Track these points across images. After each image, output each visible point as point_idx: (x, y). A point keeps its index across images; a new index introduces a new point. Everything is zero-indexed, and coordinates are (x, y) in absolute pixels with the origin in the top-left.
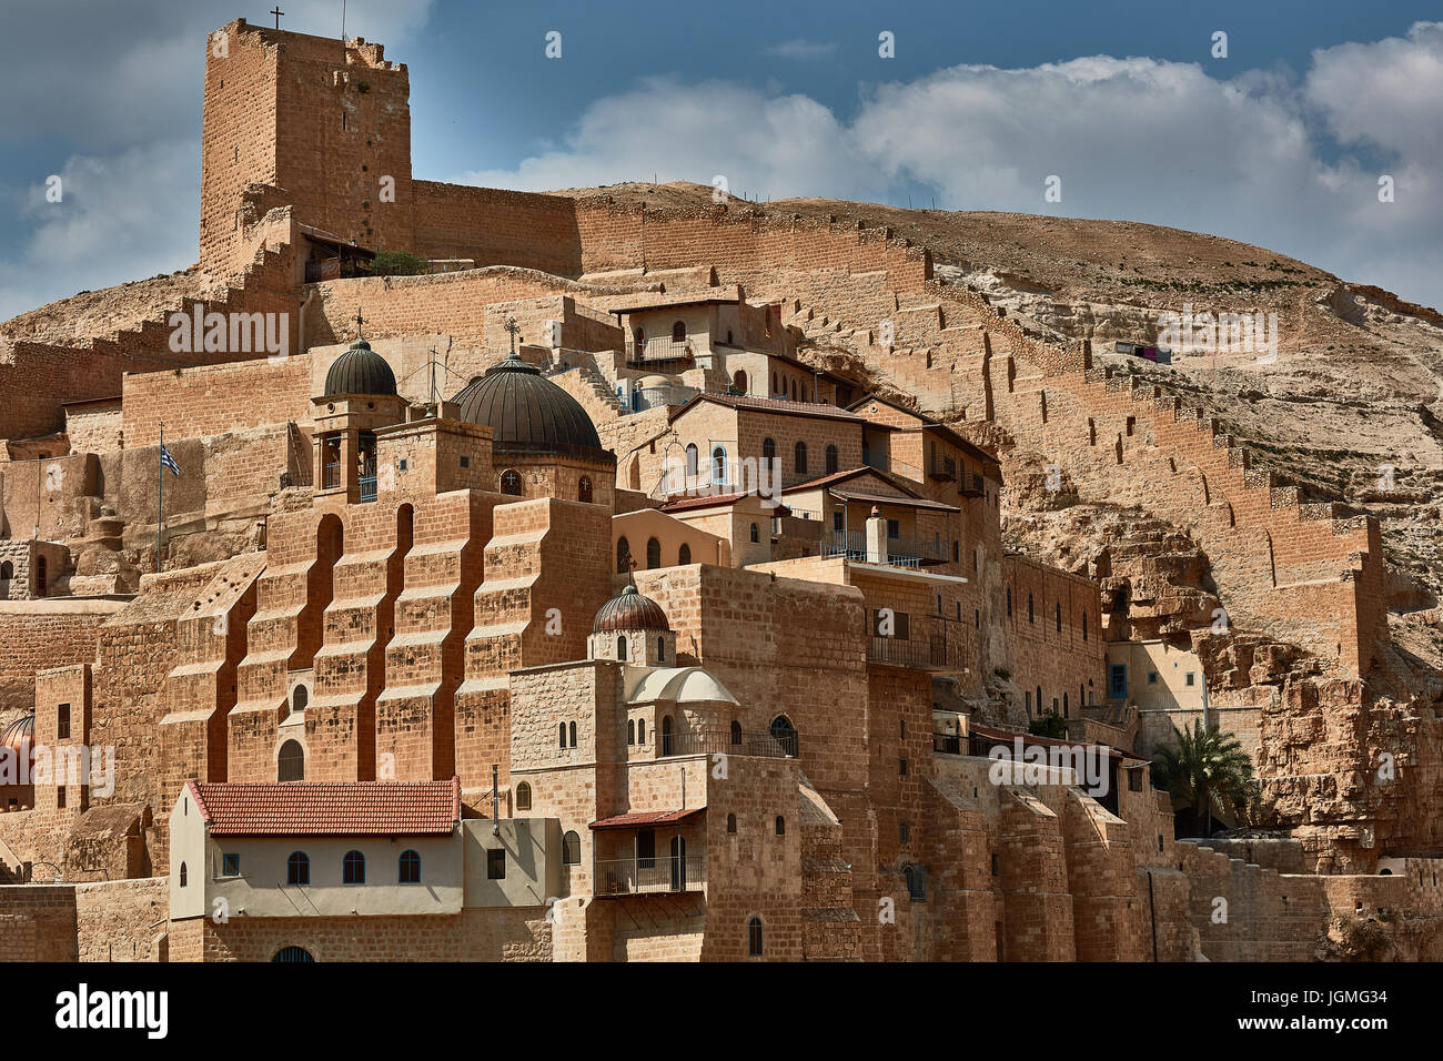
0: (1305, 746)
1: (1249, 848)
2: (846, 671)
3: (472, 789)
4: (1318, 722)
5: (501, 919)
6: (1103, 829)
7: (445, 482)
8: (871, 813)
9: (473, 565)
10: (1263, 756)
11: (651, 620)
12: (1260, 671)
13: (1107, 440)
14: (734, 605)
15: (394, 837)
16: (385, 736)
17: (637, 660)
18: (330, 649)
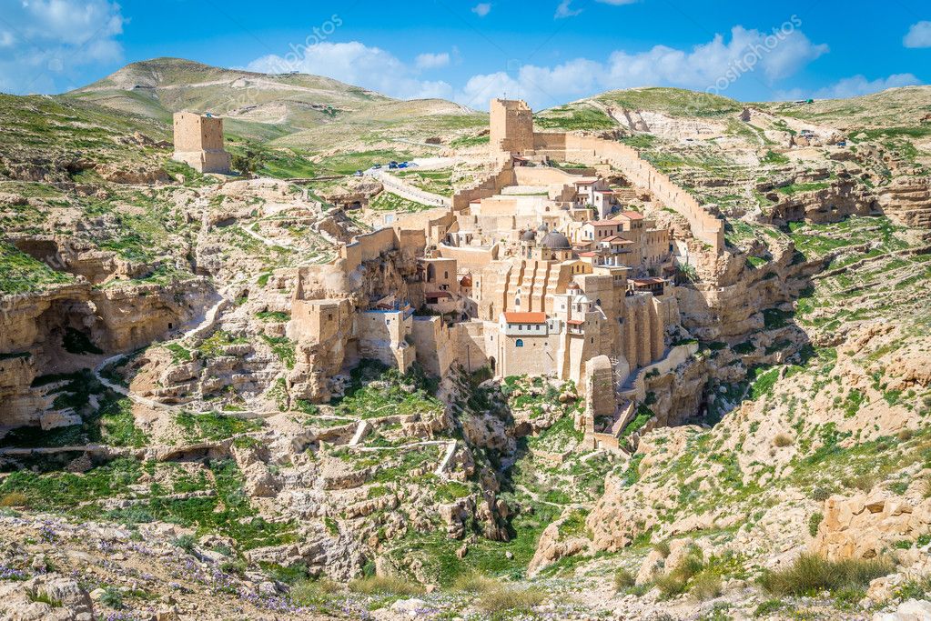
0: (706, 265)
1: (693, 286)
2: (609, 289)
3: (547, 313)
4: (709, 261)
5: (552, 336)
6: (655, 304)
7: (543, 259)
9: (548, 274)
10: (697, 267)
11: (577, 287)
12: (699, 249)
13: (672, 198)
15: (535, 322)
16: (533, 301)
17: (574, 294)
18: (524, 284)
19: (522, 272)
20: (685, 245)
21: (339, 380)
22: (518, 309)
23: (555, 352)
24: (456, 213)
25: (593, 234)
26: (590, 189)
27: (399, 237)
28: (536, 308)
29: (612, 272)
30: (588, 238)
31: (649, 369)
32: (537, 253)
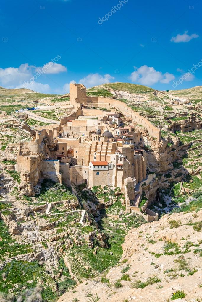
3: (108, 161)
4: (156, 144)
5: (110, 170)
6: (143, 159)
7: (105, 141)
10: (152, 146)
11: (119, 151)
12: (152, 139)
13: (140, 120)
14: (124, 150)
15: (104, 165)
16: (101, 158)
17: (118, 154)
18: (97, 151)
19: (96, 146)
20: (146, 138)
21: (37, 187)
22: (95, 160)
23: (111, 177)
24: (62, 126)
25: (119, 133)
26: (113, 117)
27: (48, 133)
28: (103, 160)
29: (130, 146)
30: (117, 134)
31: (143, 183)
32: (102, 139)
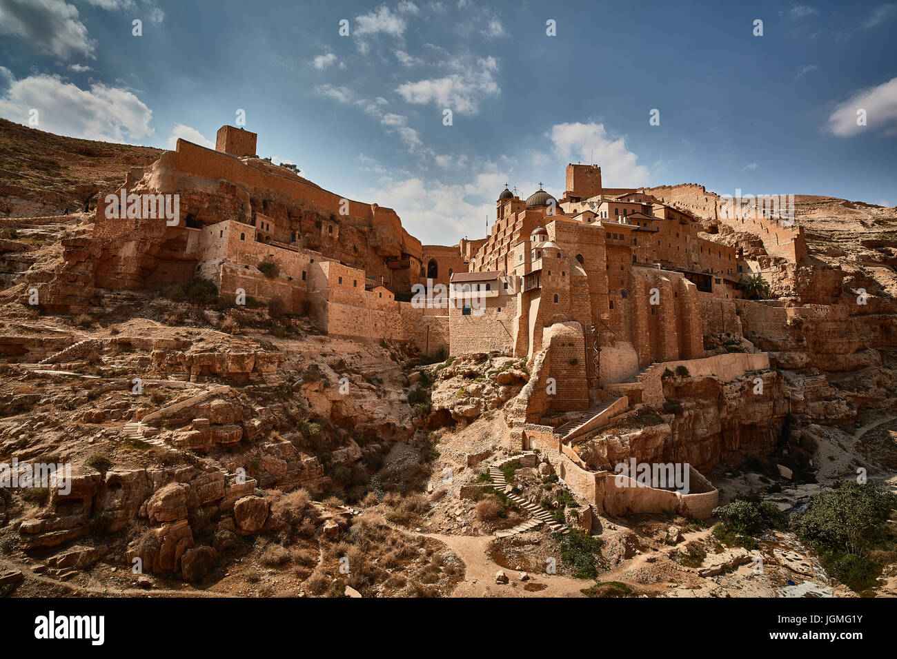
0: (783, 279)
1: (766, 302)
2: (599, 245)
4: (786, 274)
5: (507, 297)
6: (687, 285)
8: (606, 277)
9: (514, 227)
10: (773, 282)
12: (772, 264)
14: (565, 230)
15: (485, 281)
16: (499, 265)
18: (495, 249)
19: (496, 237)
23: (509, 320)
29: (604, 225)
